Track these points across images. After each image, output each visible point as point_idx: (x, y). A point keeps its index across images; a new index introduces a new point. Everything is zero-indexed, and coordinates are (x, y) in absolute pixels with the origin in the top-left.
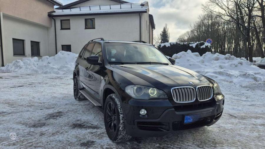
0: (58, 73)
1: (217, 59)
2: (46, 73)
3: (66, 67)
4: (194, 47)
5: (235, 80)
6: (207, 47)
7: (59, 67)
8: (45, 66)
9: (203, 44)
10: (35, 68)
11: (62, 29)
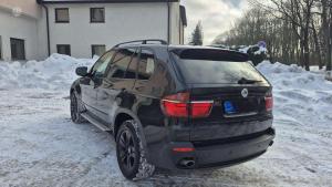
0: (47, 88)
1: (278, 71)
2: (29, 86)
3: (60, 78)
4: (245, 52)
5: (315, 107)
6: (262, 53)
7: (49, 77)
8: (29, 76)
9: (257, 49)
10: (14, 79)
11: (57, 21)
